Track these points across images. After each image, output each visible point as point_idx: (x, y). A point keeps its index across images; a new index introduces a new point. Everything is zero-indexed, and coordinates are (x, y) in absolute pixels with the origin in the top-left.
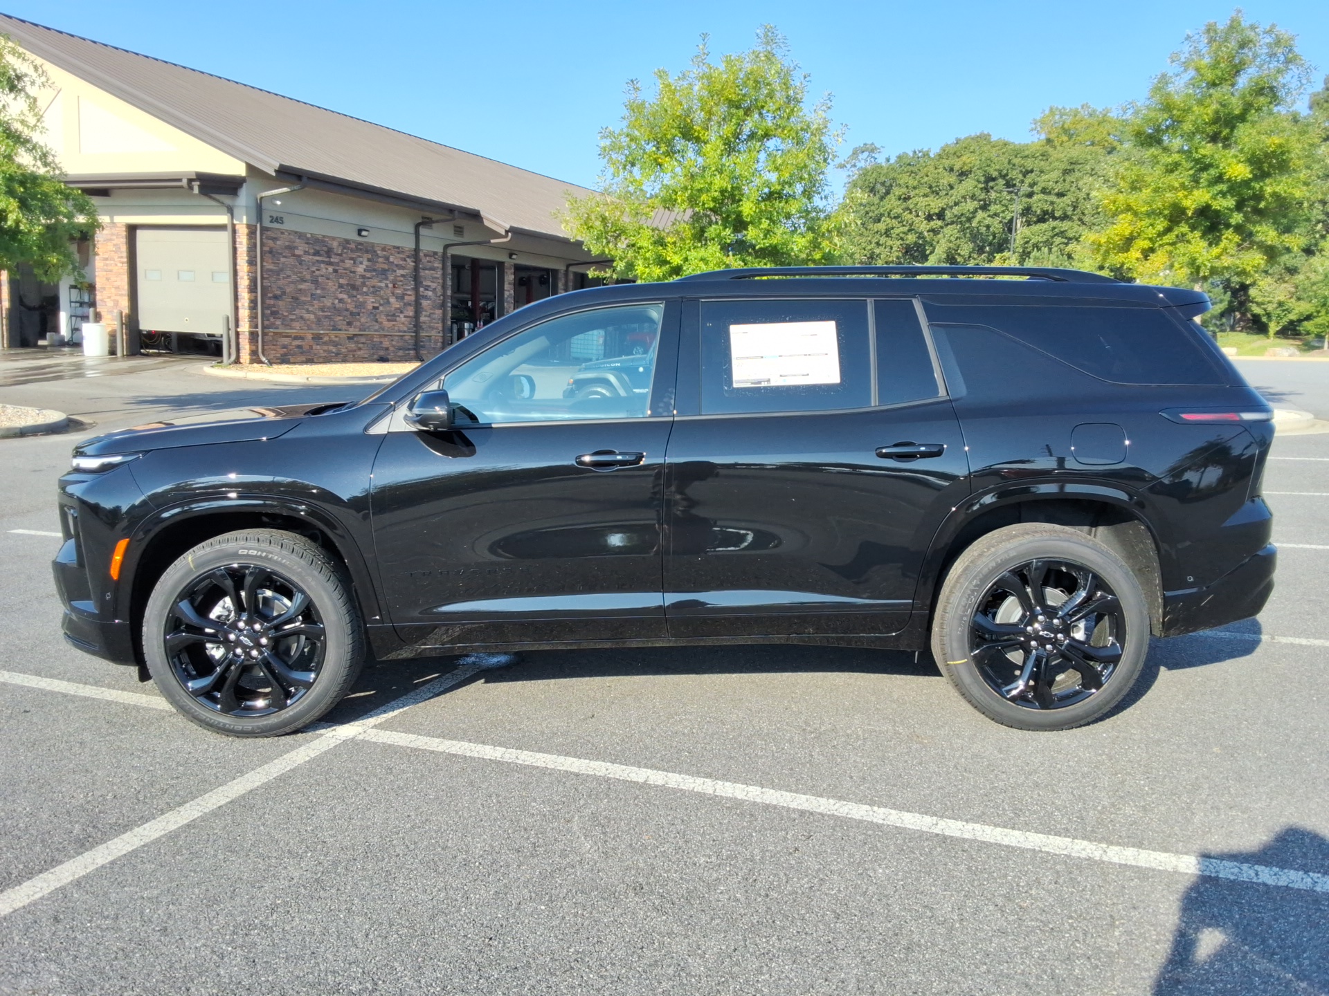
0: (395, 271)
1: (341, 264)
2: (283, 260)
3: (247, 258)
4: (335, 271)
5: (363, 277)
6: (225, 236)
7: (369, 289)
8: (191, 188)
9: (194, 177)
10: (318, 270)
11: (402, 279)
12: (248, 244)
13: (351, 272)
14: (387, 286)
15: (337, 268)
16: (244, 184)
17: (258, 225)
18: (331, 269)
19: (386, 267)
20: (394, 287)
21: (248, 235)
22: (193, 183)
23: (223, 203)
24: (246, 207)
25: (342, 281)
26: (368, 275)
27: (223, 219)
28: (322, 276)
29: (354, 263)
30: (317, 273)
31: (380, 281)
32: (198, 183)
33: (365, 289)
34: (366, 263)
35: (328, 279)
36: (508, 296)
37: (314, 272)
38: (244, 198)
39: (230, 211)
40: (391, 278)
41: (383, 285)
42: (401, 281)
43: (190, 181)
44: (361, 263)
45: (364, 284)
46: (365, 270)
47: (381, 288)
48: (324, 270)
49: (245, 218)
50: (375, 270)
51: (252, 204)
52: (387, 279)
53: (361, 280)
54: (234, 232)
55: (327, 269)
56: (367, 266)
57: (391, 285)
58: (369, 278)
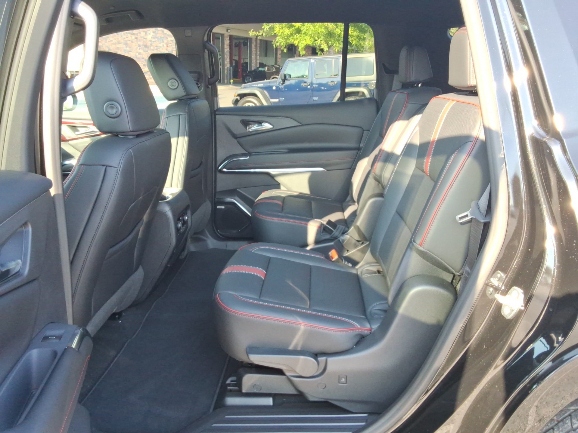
0: (168, 38)
1: (139, 34)
4: (136, 38)
5: (151, 41)
7: (154, 48)
10: (127, 37)
11: (171, 42)
13: (144, 38)
14: (163, 46)
15: (137, 36)
18: (133, 37)
19: (163, 36)
20: (167, 46)
25: (139, 43)
26: (154, 40)
28: (129, 41)
29: (146, 34)
30: (126, 39)
31: (160, 43)
33: (152, 48)
34: (152, 34)
35: (132, 42)
36: (227, 52)
37: (125, 38)
40: (165, 42)
41: (161, 45)
42: (171, 43)
44: (150, 34)
45: (151, 45)
46: (152, 38)
47: (160, 47)
48: (130, 38)
50: (157, 38)
52: (163, 42)
53: (150, 43)
55: (131, 37)
56: (152, 36)
57: (165, 46)
58: (154, 42)
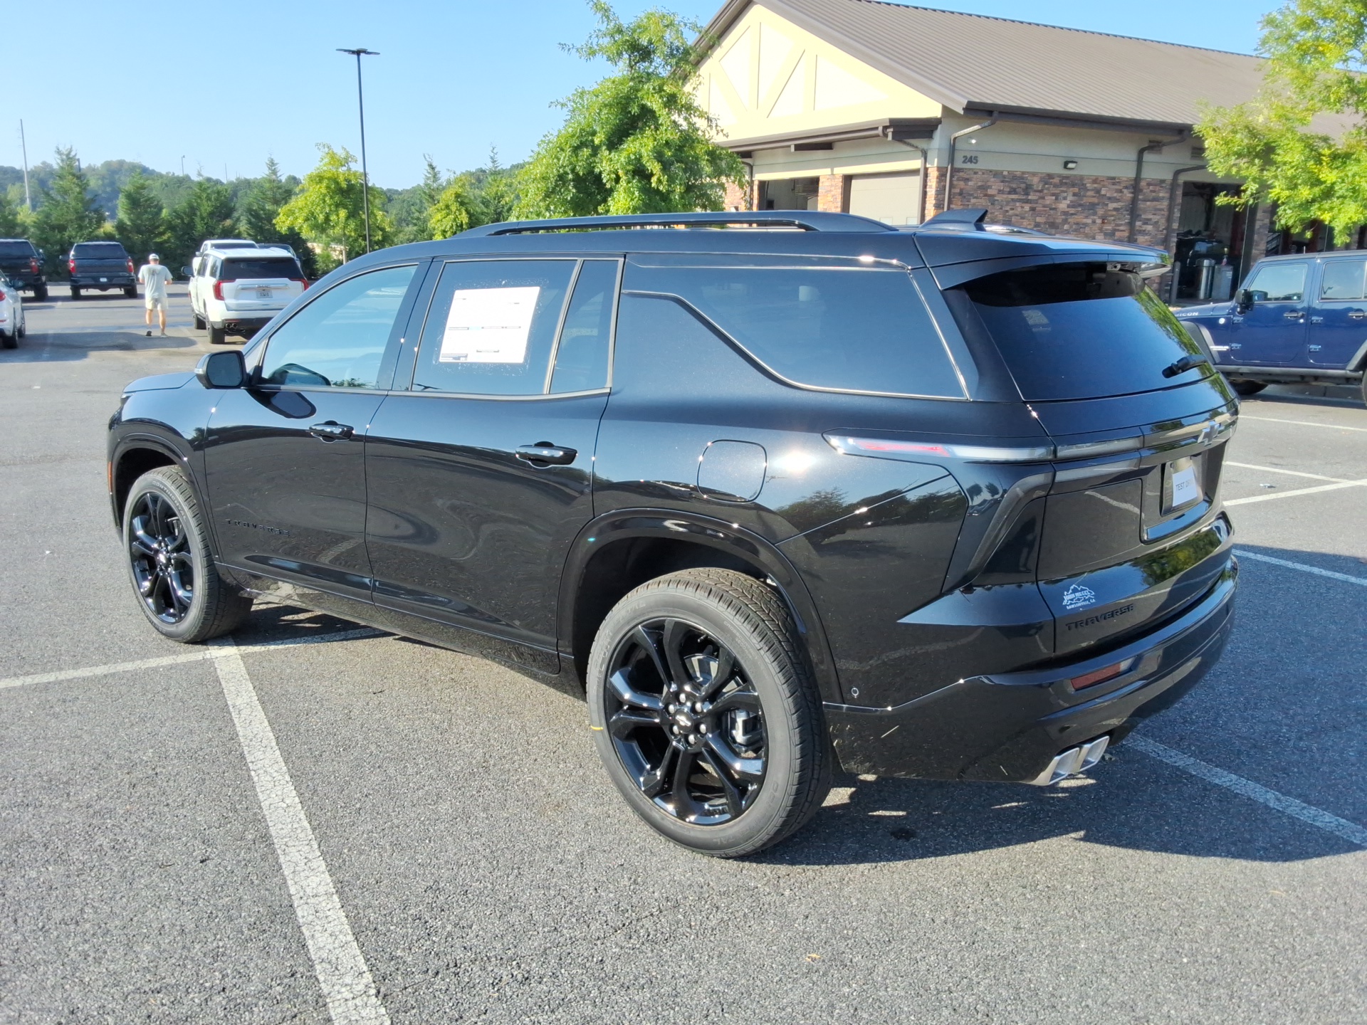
0: (1107, 205)
1: (1040, 201)
2: (973, 201)
3: (934, 202)
4: (1033, 209)
5: (1065, 213)
6: (917, 180)
7: (1071, 227)
8: (886, 135)
9: (888, 124)
10: (1012, 209)
11: (1114, 213)
12: (937, 187)
13: (1051, 209)
14: (1094, 222)
15: (1035, 205)
16: (940, 126)
17: (949, 167)
18: (1027, 207)
19: (1095, 200)
20: (1103, 223)
21: (937, 178)
22: (888, 130)
23: (917, 147)
24: (939, 149)
25: (1038, 219)
26: (1072, 211)
27: (917, 164)
28: (1017, 215)
29: (1056, 199)
30: (1011, 212)
31: (1086, 217)
32: (892, 130)
33: (1066, 227)
34: (1070, 198)
35: (1023, 218)
36: (1261, 227)
37: (1007, 211)
38: (938, 141)
39: (925, 155)
40: (1100, 212)
41: (1089, 221)
42: (1112, 216)
43: (885, 128)
44: (1065, 198)
45: (1065, 221)
46: (1068, 206)
47: (1086, 225)
48: (1019, 209)
49: (936, 160)
50: (1080, 205)
51: (946, 146)
52: (1095, 214)
53: (1063, 217)
54: (926, 175)
55: (1022, 207)
56: (1071, 202)
57: (1099, 221)
58: (1072, 214)
